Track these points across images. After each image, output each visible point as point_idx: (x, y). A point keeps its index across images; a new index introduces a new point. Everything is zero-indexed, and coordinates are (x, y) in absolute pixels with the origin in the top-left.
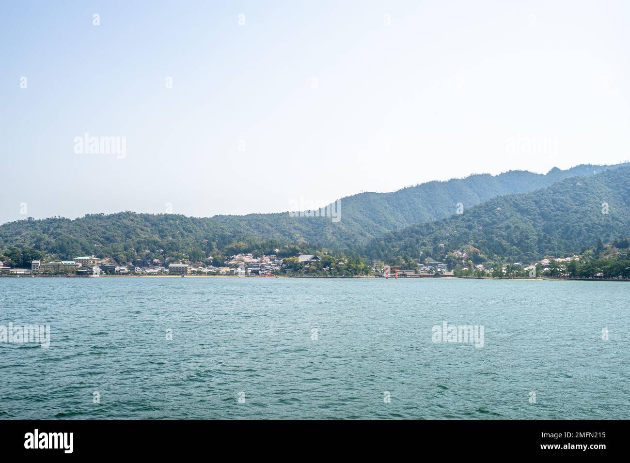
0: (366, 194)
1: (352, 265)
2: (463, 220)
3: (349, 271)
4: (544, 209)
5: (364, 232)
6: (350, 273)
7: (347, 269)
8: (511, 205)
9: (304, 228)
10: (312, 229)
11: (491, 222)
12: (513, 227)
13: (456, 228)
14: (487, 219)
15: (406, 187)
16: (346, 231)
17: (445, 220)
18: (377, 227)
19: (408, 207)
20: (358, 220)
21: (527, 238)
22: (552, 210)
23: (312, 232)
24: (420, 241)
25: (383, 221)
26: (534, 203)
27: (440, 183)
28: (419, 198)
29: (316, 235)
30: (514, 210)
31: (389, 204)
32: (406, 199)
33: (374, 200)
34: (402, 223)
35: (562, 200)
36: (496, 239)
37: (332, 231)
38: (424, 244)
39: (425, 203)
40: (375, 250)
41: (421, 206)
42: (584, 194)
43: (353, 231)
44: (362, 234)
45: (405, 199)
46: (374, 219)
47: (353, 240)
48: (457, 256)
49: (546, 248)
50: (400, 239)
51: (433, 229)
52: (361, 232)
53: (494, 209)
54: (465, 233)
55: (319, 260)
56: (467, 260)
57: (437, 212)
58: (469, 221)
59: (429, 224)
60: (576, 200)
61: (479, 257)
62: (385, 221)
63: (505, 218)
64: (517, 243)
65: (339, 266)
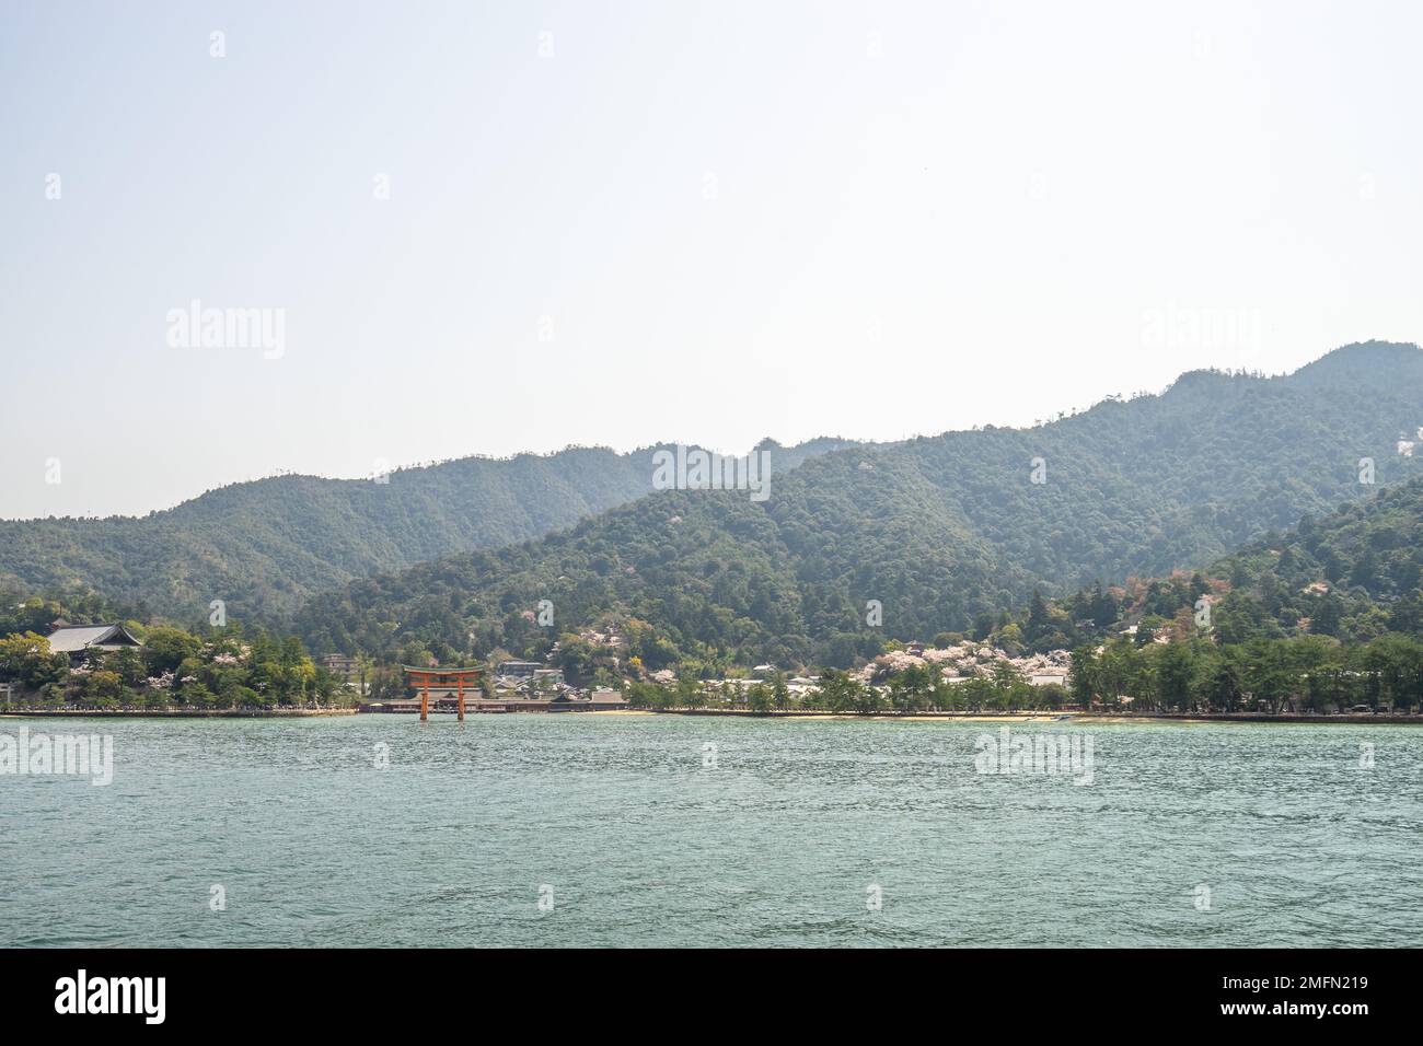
0: (292, 481)
1: (270, 666)
2: (581, 546)
3: (257, 689)
4: (790, 525)
5: (286, 581)
6: (262, 699)
7: (248, 683)
8: (705, 511)
9: (96, 559)
10: (125, 566)
11: (657, 553)
12: (725, 566)
13: (563, 568)
14: (646, 546)
15: (404, 469)
16: (231, 574)
17: (527, 546)
18: (321, 566)
19: (408, 521)
20: (269, 547)
21: (776, 598)
22: (812, 529)
23: (126, 575)
24: (463, 601)
25: (339, 552)
26: (763, 509)
27: (490, 462)
28: (438, 496)
29: (135, 584)
30: (714, 525)
31: (356, 510)
32: (402, 498)
33: (315, 497)
34: (392, 561)
35: (833, 504)
36: (683, 598)
37: (187, 574)
38: (476, 611)
39: (452, 512)
40: (325, 627)
41: (443, 518)
42: (881, 491)
43: (252, 575)
44: (278, 585)
45: (399, 498)
46: (312, 548)
47: (252, 600)
48: (591, 643)
49: (830, 623)
50: (400, 597)
51: (494, 570)
52: (275, 579)
53: (663, 519)
54: (590, 583)
55: (135, 648)
56: (626, 656)
57: (485, 536)
58: (597, 549)
59: (482, 557)
60: (864, 506)
61: (659, 646)
62: (344, 553)
63: (696, 543)
64: (748, 608)
65: (216, 671)
